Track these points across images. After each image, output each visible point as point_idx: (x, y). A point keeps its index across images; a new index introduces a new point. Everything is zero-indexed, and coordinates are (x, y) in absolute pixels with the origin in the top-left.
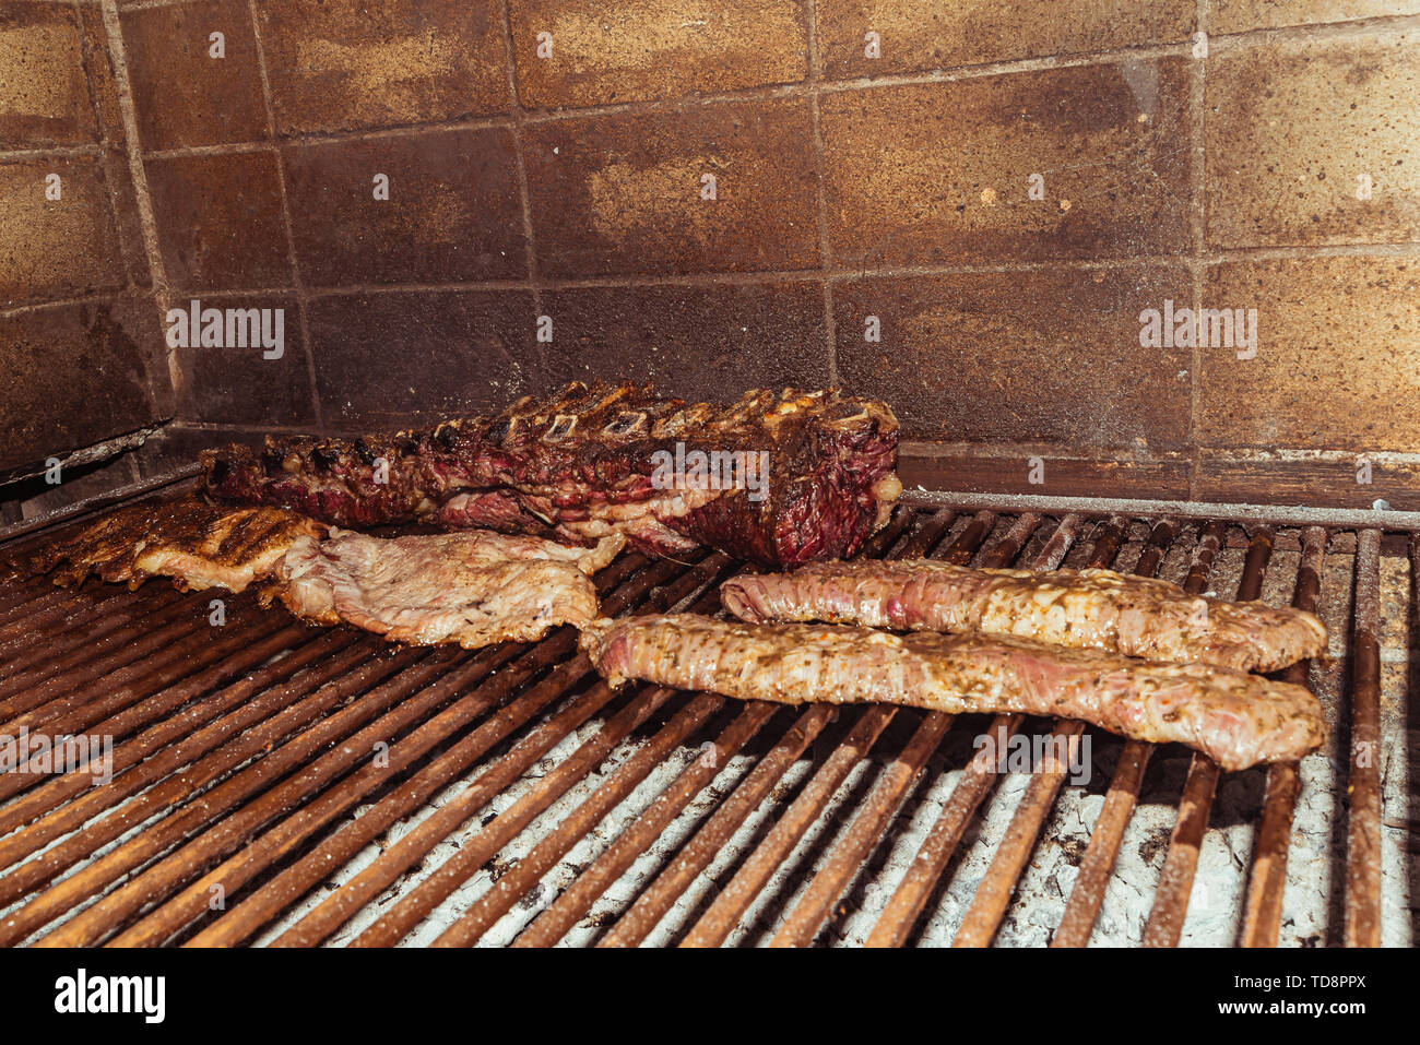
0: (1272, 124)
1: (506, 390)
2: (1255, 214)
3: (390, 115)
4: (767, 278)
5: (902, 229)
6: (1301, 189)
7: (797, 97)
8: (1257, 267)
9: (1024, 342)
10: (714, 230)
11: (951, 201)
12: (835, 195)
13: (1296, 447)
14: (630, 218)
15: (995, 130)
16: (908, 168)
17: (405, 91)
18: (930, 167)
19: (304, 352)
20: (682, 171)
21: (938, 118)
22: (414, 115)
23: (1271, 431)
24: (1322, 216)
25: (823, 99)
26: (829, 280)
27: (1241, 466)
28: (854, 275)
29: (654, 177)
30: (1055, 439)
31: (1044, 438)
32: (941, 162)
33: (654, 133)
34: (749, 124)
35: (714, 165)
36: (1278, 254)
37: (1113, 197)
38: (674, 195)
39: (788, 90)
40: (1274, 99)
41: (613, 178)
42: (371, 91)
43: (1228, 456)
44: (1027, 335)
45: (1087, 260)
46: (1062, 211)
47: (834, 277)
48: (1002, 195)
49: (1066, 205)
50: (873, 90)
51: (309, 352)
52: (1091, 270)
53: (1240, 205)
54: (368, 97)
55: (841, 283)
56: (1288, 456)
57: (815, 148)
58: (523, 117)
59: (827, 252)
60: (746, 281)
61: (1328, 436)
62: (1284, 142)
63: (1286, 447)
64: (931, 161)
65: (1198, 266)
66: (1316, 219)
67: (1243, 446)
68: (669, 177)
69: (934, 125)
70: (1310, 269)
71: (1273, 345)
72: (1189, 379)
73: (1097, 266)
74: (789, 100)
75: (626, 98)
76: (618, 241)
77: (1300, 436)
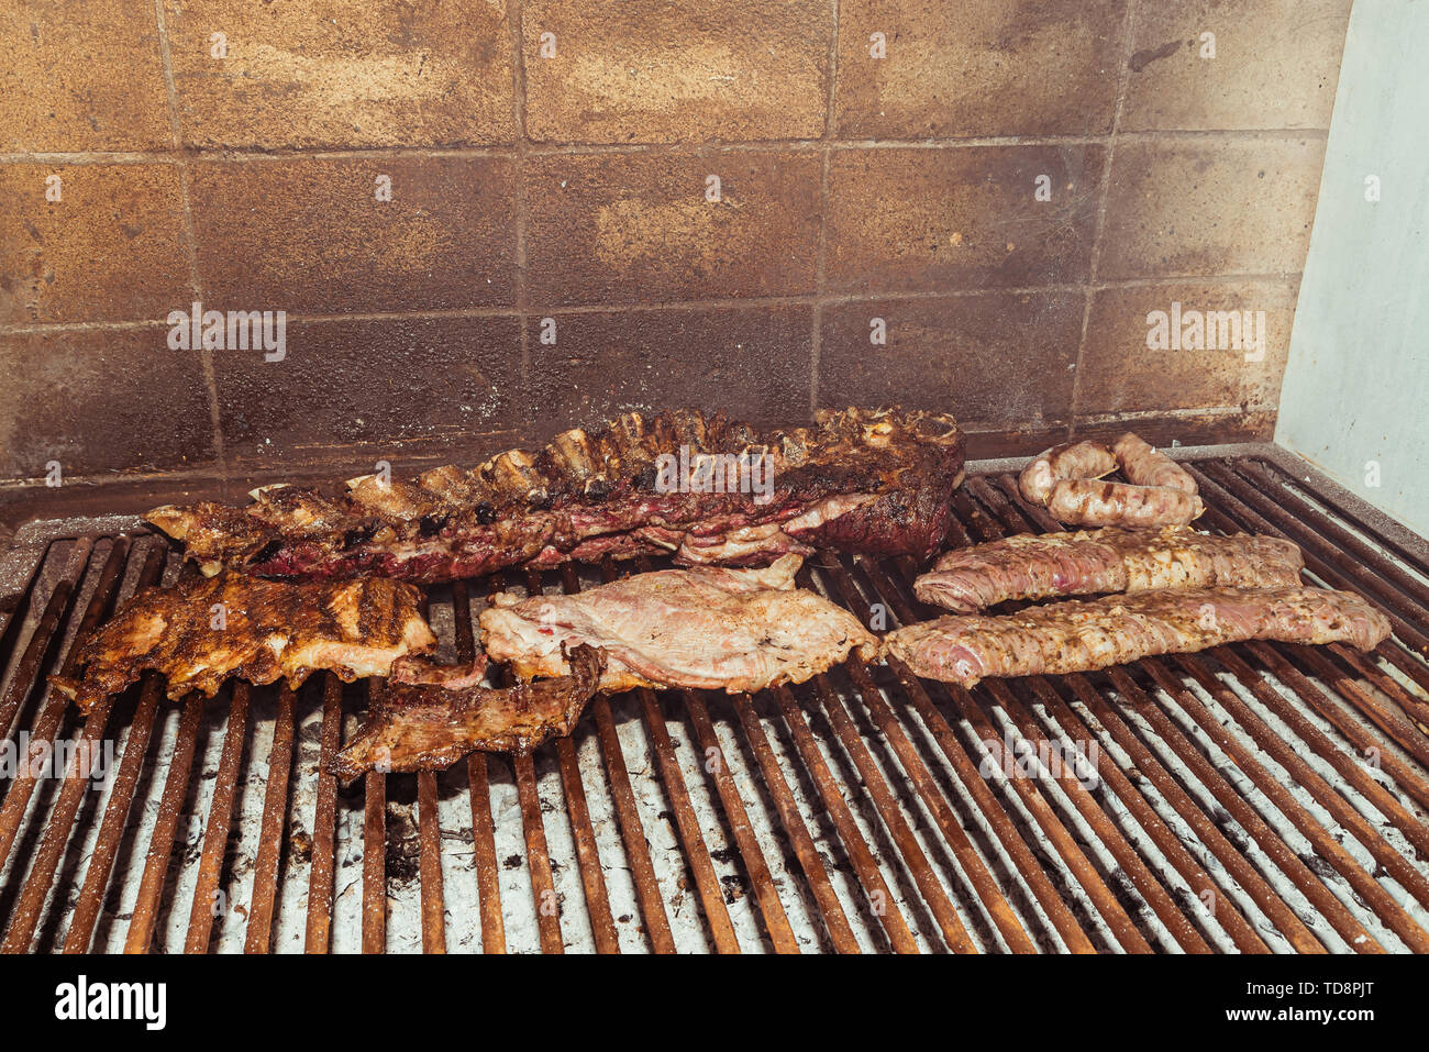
0: (1148, 196)
1: (479, 414)
2: (1130, 256)
3: (356, 135)
4: (764, 303)
5: (887, 263)
6: (1159, 240)
7: (811, 151)
8: (1126, 291)
9: (968, 348)
10: (722, 262)
11: (927, 242)
12: (834, 234)
13: (1131, 410)
14: (636, 250)
15: (967, 188)
16: (897, 215)
17: (380, 112)
18: (914, 214)
19: (205, 389)
20: (696, 209)
21: (926, 176)
22: (390, 137)
23: (1118, 402)
24: (1168, 258)
25: (834, 154)
26: (819, 304)
27: (1098, 426)
28: (842, 299)
29: (666, 212)
30: (981, 419)
31: (974, 419)
32: (924, 211)
33: (670, 173)
34: (765, 172)
35: (728, 205)
36: (1139, 283)
37: (1044, 243)
38: (685, 229)
39: (804, 144)
40: (1151, 179)
41: (622, 212)
42: (333, 107)
43: (1091, 421)
44: (971, 344)
45: (1018, 286)
46: (1007, 251)
47: (824, 301)
48: (966, 238)
49: (1011, 247)
50: (877, 151)
51: (212, 389)
52: (1020, 295)
53: (1122, 250)
54: (327, 113)
55: (830, 307)
56: (1126, 417)
57: (823, 195)
58: (528, 149)
59: (822, 281)
60: (745, 306)
61: (1151, 402)
62: (1153, 208)
63: (1126, 411)
64: (916, 210)
65: (1089, 291)
66: (1164, 260)
67: (1101, 413)
68: (682, 214)
69: (921, 182)
70: (1156, 293)
71: (1128, 344)
72: (1074, 369)
73: (1026, 291)
74: (804, 153)
75: (646, 139)
76: (621, 270)
77: (1135, 404)
